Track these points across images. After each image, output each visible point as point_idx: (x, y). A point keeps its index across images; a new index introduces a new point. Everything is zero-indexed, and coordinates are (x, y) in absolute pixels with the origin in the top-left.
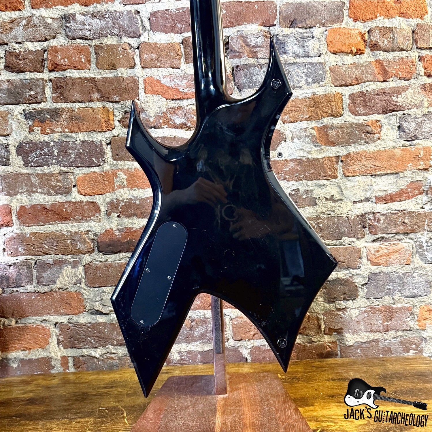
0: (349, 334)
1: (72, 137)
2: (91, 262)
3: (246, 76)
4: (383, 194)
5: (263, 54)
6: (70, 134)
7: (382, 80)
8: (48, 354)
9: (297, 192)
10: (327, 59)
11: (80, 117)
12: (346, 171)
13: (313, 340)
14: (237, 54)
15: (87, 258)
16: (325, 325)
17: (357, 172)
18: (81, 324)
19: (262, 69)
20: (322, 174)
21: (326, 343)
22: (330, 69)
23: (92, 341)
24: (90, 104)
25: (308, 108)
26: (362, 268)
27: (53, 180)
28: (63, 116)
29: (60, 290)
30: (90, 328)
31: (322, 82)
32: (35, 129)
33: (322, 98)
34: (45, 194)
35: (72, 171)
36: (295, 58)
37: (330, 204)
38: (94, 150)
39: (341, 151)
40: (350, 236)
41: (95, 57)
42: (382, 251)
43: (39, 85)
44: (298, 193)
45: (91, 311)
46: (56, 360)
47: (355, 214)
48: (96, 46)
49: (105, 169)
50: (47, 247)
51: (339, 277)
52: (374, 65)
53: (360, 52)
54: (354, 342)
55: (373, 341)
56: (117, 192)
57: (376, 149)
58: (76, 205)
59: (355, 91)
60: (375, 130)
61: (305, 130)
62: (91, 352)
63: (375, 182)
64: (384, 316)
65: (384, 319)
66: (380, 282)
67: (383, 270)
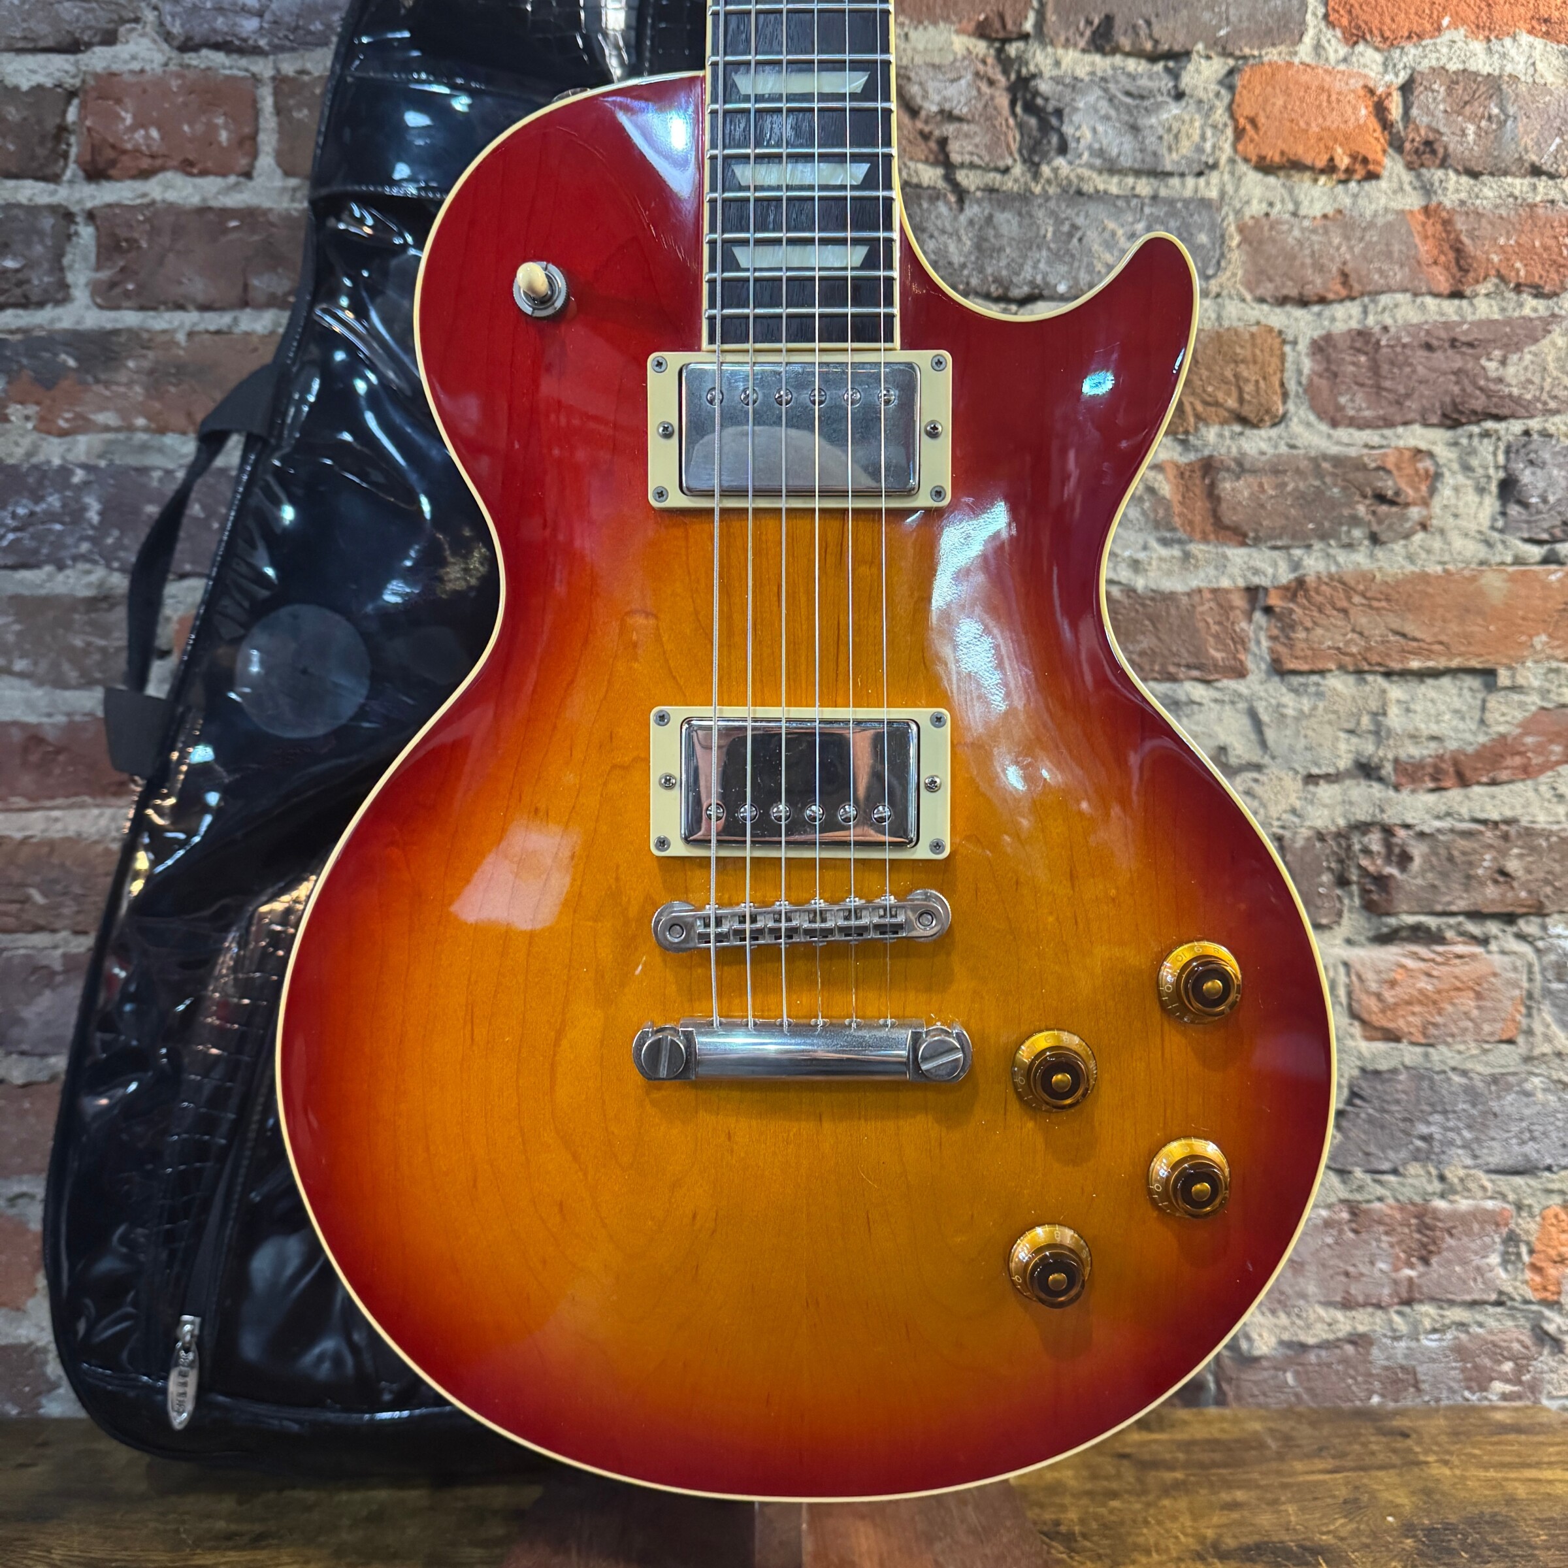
1: (161, 450)
4: (1425, 752)
5: (970, 148)
6: (156, 440)
7: (1444, 286)
8: (34, 1333)
10: (1230, 189)
12: (1282, 651)
17: (1330, 658)
19: (962, 209)
20: (1186, 658)
22: (1241, 229)
24: (242, 317)
27: (78, 624)
28: (130, 363)
31: (1208, 278)
32: (16, 411)
34: (41, 683)
36: (1100, 172)
39: (1270, 568)
41: (275, 125)
42: (1411, 981)
43: (39, 234)
47: (1310, 828)
50: (41, 901)
52: (1415, 227)
53: (1360, 172)
54: (1273, 1341)
55: (1352, 1342)
57: (1410, 568)
59: (1339, 327)
60: (1410, 492)
63: (1399, 701)
64: (1400, 1242)
65: (1398, 1257)
66: (1395, 1108)
67: (1407, 1062)
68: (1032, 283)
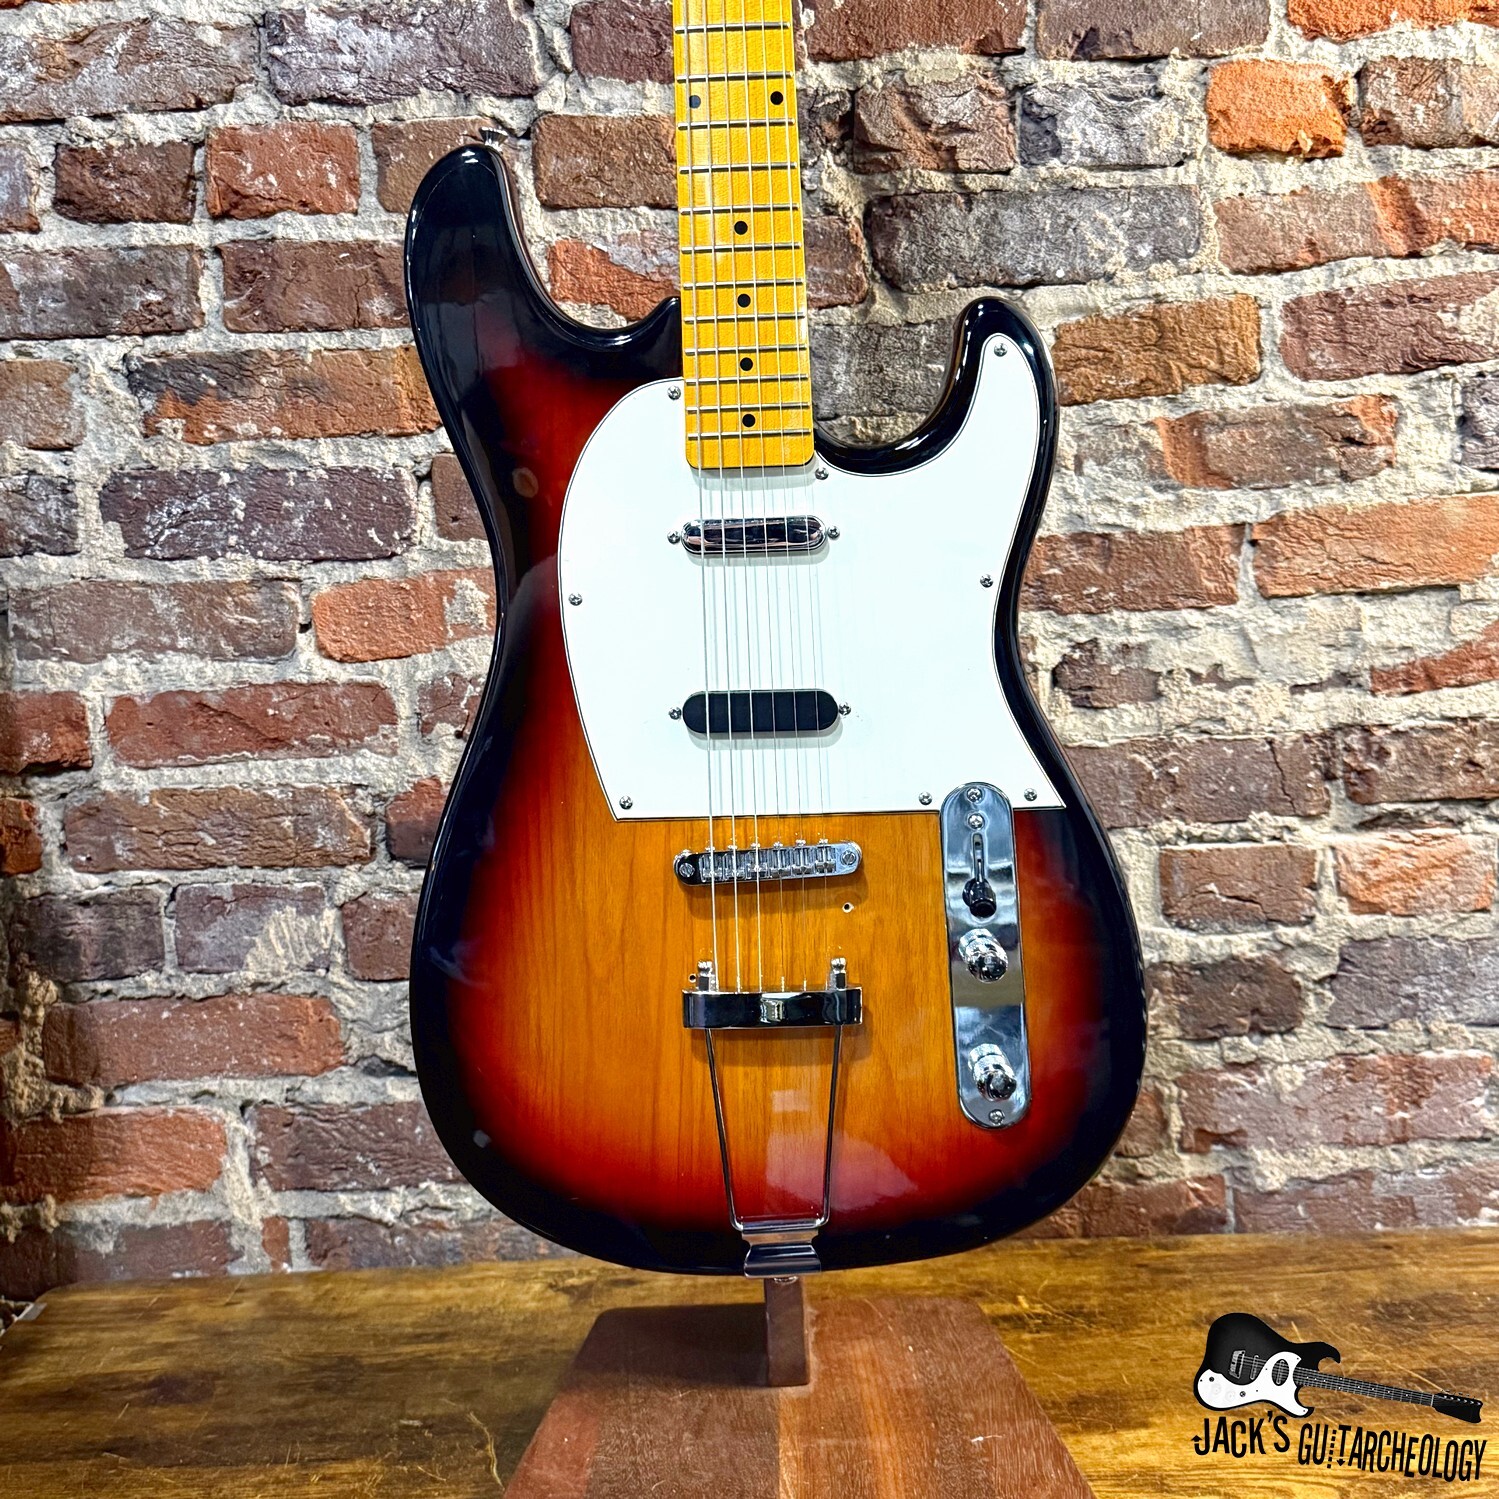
0: (1267, 1152)
1: (294, 455)
2: (365, 894)
3: (913, 234)
4: (1398, 661)
5: (976, 155)
6: (287, 444)
7: (1402, 248)
8: (219, 1210)
9: (1090, 651)
10: (1206, 174)
11: (324, 384)
12: (1267, 578)
13: (1141, 1171)
14: (882, 157)
15: (351, 881)
16: (1184, 1119)
17: (1309, 583)
18: (331, 1109)
19: (970, 210)
20: (1183, 589)
21: (1184, 1183)
22: (1217, 211)
23: (371, 1167)
24: (357, 336)
25: (1138, 352)
26: (1320, 920)
27: (230, 605)
28: (264, 380)
29: (259, 990)
30: (362, 1122)
31: (1189, 256)
32: (166, 424)
33: (1188, 316)
34: (202, 657)
35: (297, 574)
36: (1091, 169)
37: (1210, 693)
38: (373, 500)
39: (1254, 507)
40: (1281, 807)
41: (374, 168)
42: (1392, 861)
43: (176, 270)
44: (1093, 657)
45: (366, 1063)
46: (246, 1230)
47: (1298, 732)
48: (379, 128)
49: (412, 567)
50: (211, 842)
51: (1235, 952)
52: (1375, 197)
53: (1325, 151)
54: (1284, 1178)
55: (1356, 1178)
56: (454, 651)
57: (1377, 500)
58: (312, 695)
59: (1308, 291)
60: (1376, 434)
61: (1125, 430)
62: (366, 1204)
63: (1372, 617)
64: (1392, 1090)
65: (1391, 1102)
66: (1381, 972)
67: (1391, 931)
68: (1033, 271)
